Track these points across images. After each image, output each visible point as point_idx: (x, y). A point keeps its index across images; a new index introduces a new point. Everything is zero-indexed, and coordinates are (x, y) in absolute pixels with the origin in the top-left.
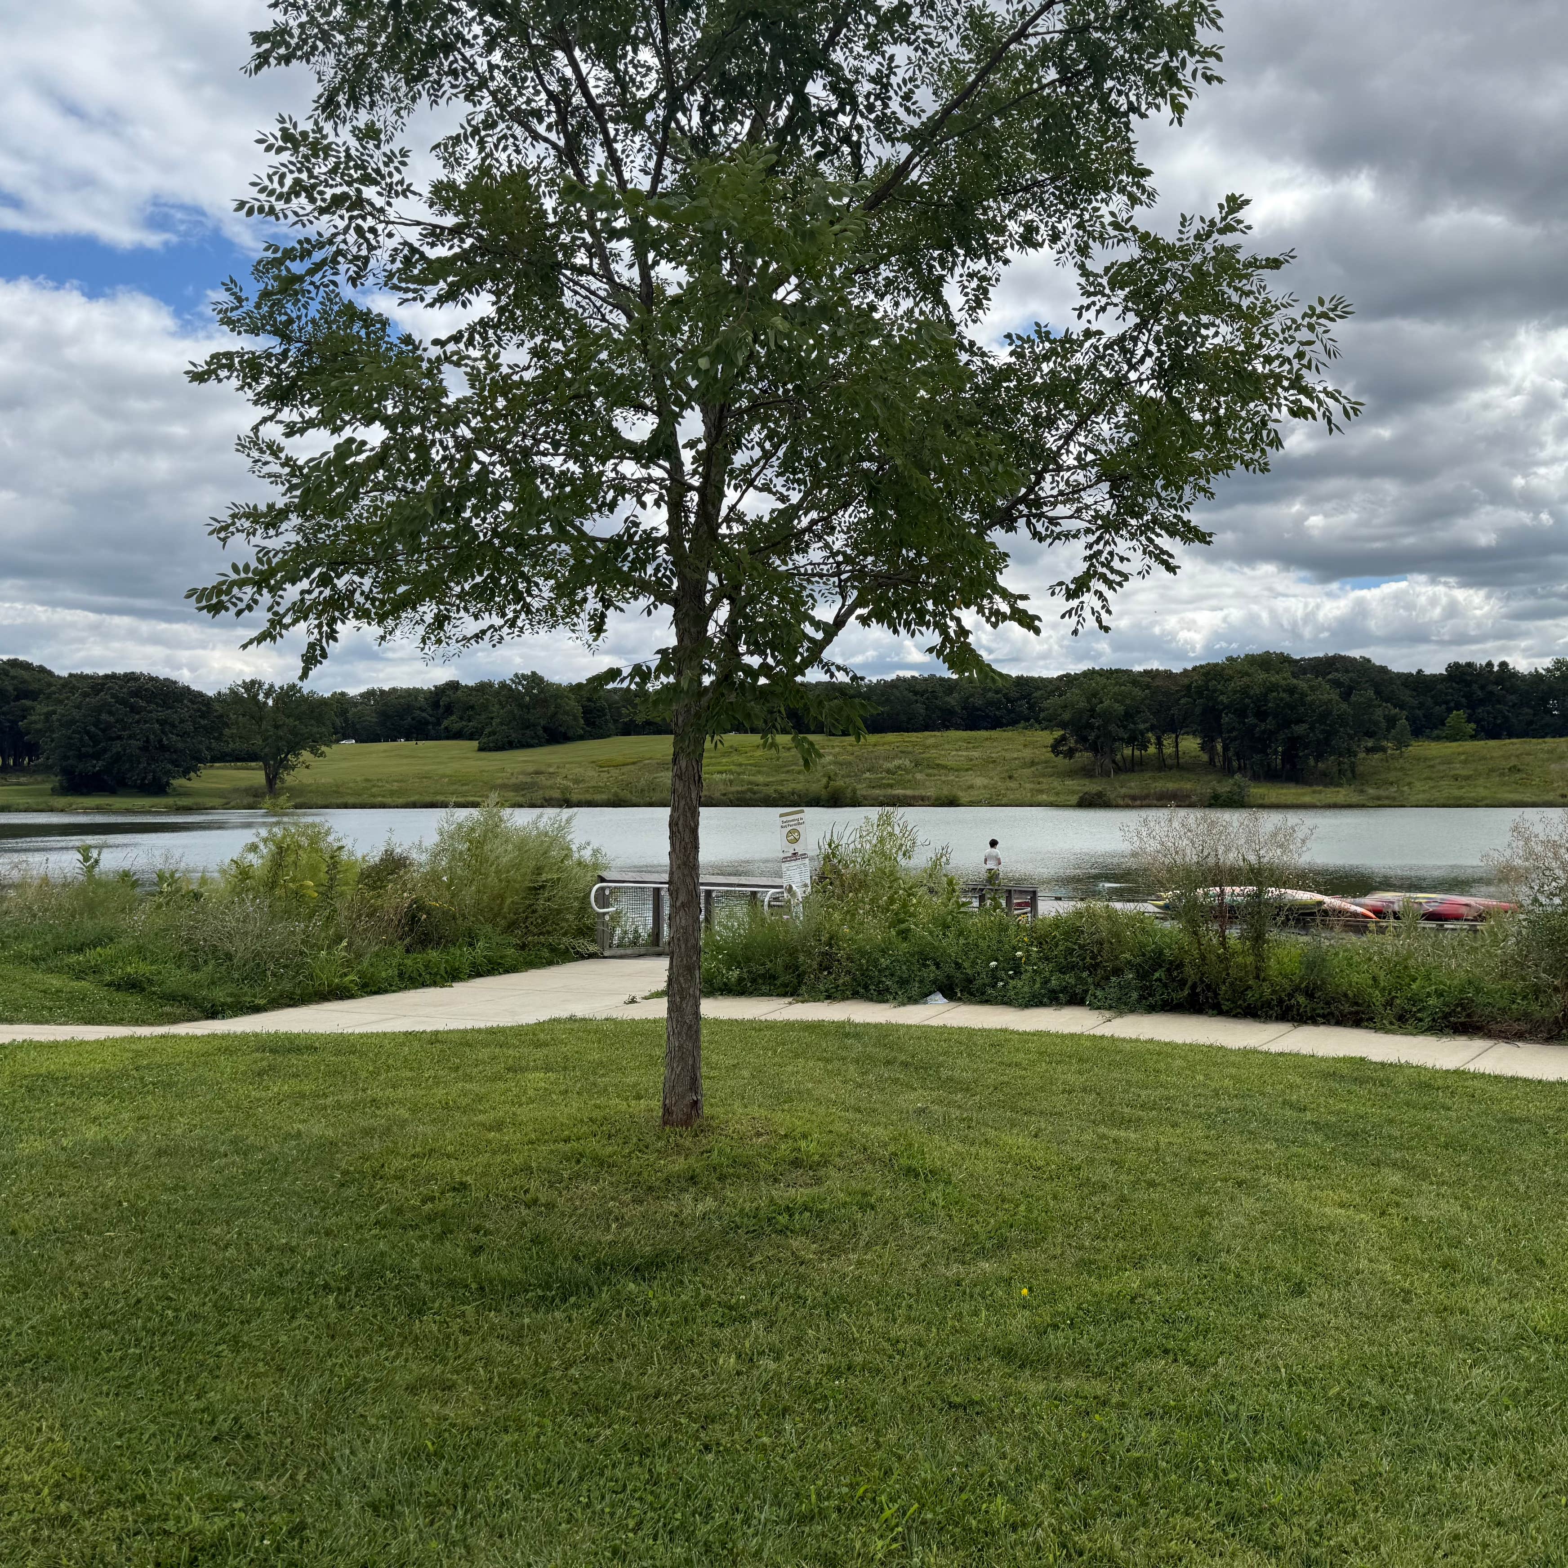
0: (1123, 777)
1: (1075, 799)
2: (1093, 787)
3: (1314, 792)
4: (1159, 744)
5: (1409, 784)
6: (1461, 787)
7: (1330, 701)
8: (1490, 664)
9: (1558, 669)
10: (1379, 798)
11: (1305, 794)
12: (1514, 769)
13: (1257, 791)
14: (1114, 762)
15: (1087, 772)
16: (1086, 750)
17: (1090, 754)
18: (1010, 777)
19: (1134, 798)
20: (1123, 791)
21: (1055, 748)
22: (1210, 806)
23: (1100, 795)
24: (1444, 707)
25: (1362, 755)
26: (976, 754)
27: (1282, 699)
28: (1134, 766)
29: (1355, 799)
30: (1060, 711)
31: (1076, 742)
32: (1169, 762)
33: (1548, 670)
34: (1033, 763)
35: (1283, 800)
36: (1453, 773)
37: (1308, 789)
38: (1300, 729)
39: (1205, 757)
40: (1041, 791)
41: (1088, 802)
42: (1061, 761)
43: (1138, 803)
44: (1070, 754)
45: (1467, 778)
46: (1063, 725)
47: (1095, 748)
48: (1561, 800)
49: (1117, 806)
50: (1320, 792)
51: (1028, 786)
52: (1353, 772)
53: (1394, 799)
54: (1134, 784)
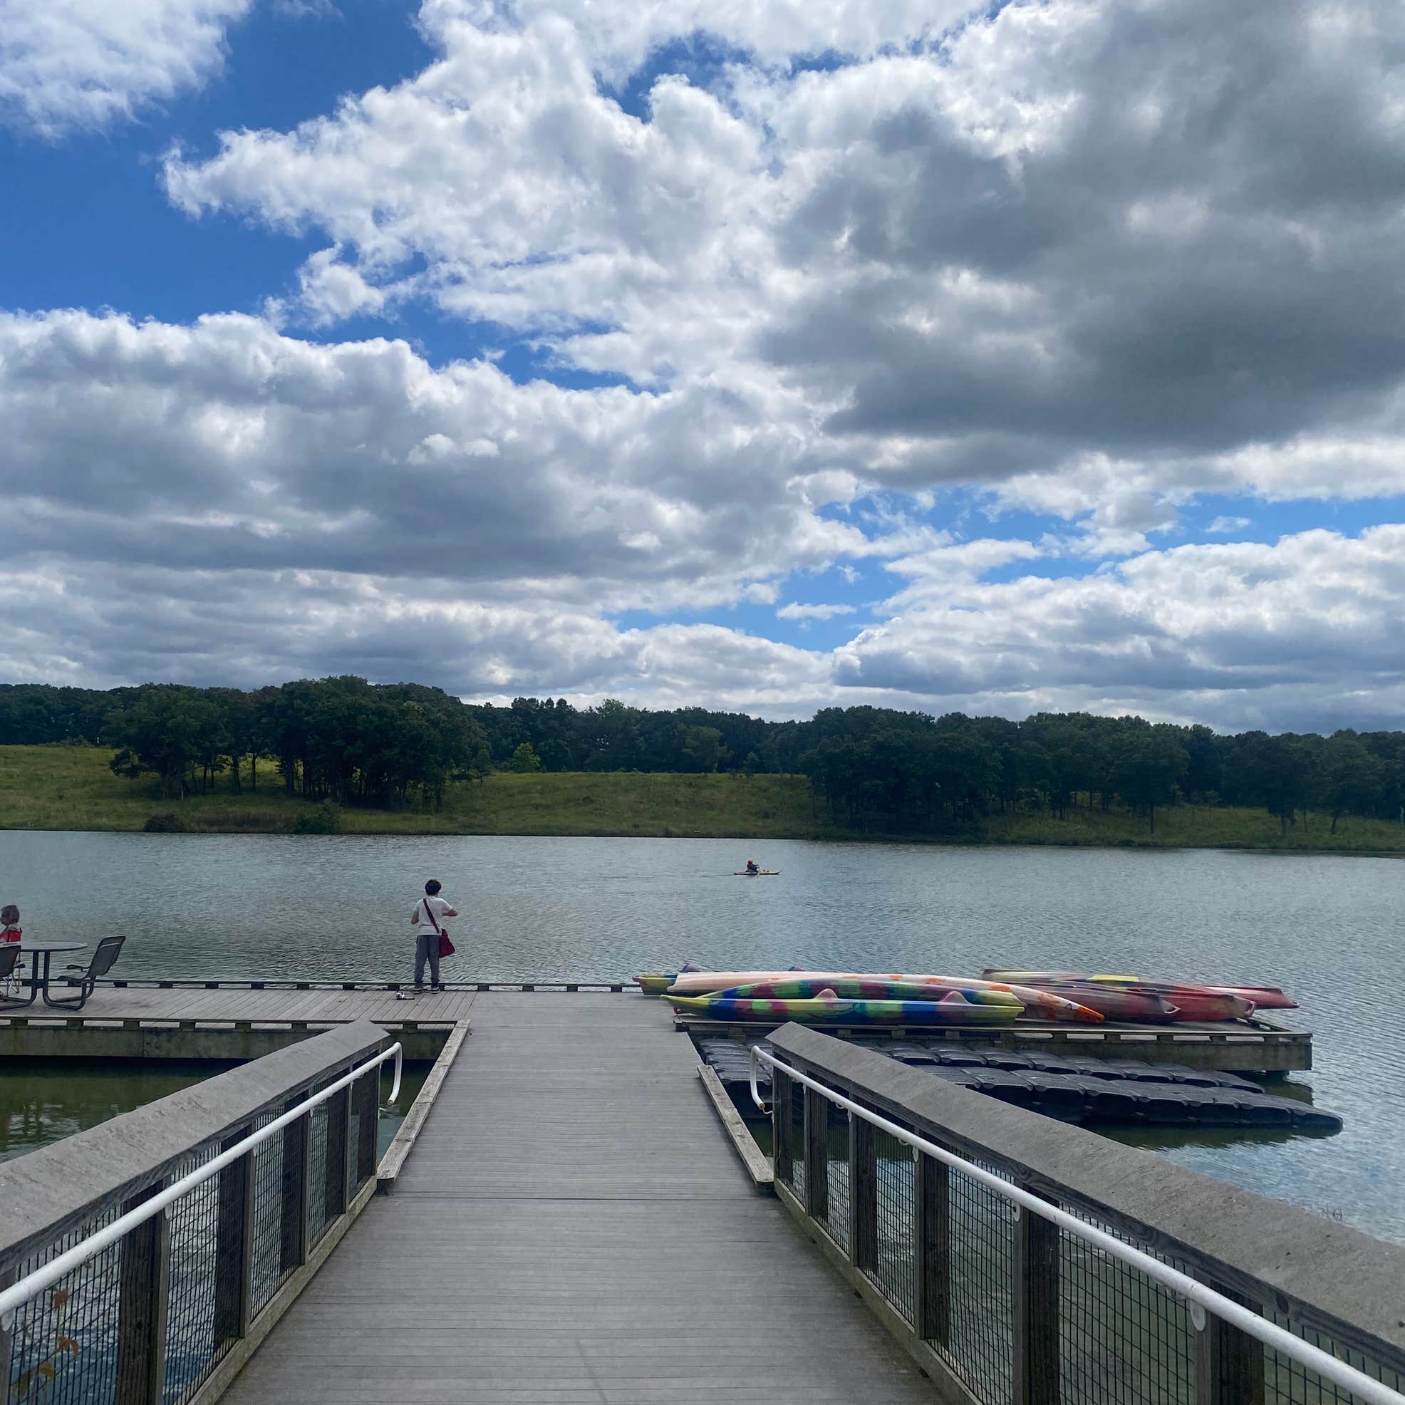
0: (194, 800)
1: (141, 823)
2: (160, 810)
3: (405, 819)
4: (236, 764)
5: (494, 812)
6: (544, 816)
7: (421, 726)
8: (550, 702)
9: (609, 710)
10: (470, 826)
11: (396, 821)
12: (588, 800)
13: (349, 817)
14: (184, 783)
15: (152, 793)
16: (151, 769)
17: (156, 775)
18: (61, 797)
19: (210, 823)
20: (197, 814)
21: (115, 764)
22: (297, 832)
23: (171, 818)
24: (510, 739)
25: (448, 783)
26: (16, 770)
27: (371, 722)
28: (206, 788)
29: (449, 826)
30: (123, 725)
31: (141, 759)
32: (243, 785)
33: (599, 709)
34: (85, 783)
35: (375, 827)
36: (533, 802)
37: (398, 817)
38: (387, 754)
39: (282, 781)
40: (99, 814)
41: (156, 827)
42: (122, 781)
43: (215, 828)
44: (133, 772)
45: (547, 807)
46: (128, 740)
47: (163, 767)
48: (635, 830)
49: (192, 832)
50: (411, 819)
51: (83, 808)
52: (439, 799)
53: (484, 826)
54: (207, 807)
